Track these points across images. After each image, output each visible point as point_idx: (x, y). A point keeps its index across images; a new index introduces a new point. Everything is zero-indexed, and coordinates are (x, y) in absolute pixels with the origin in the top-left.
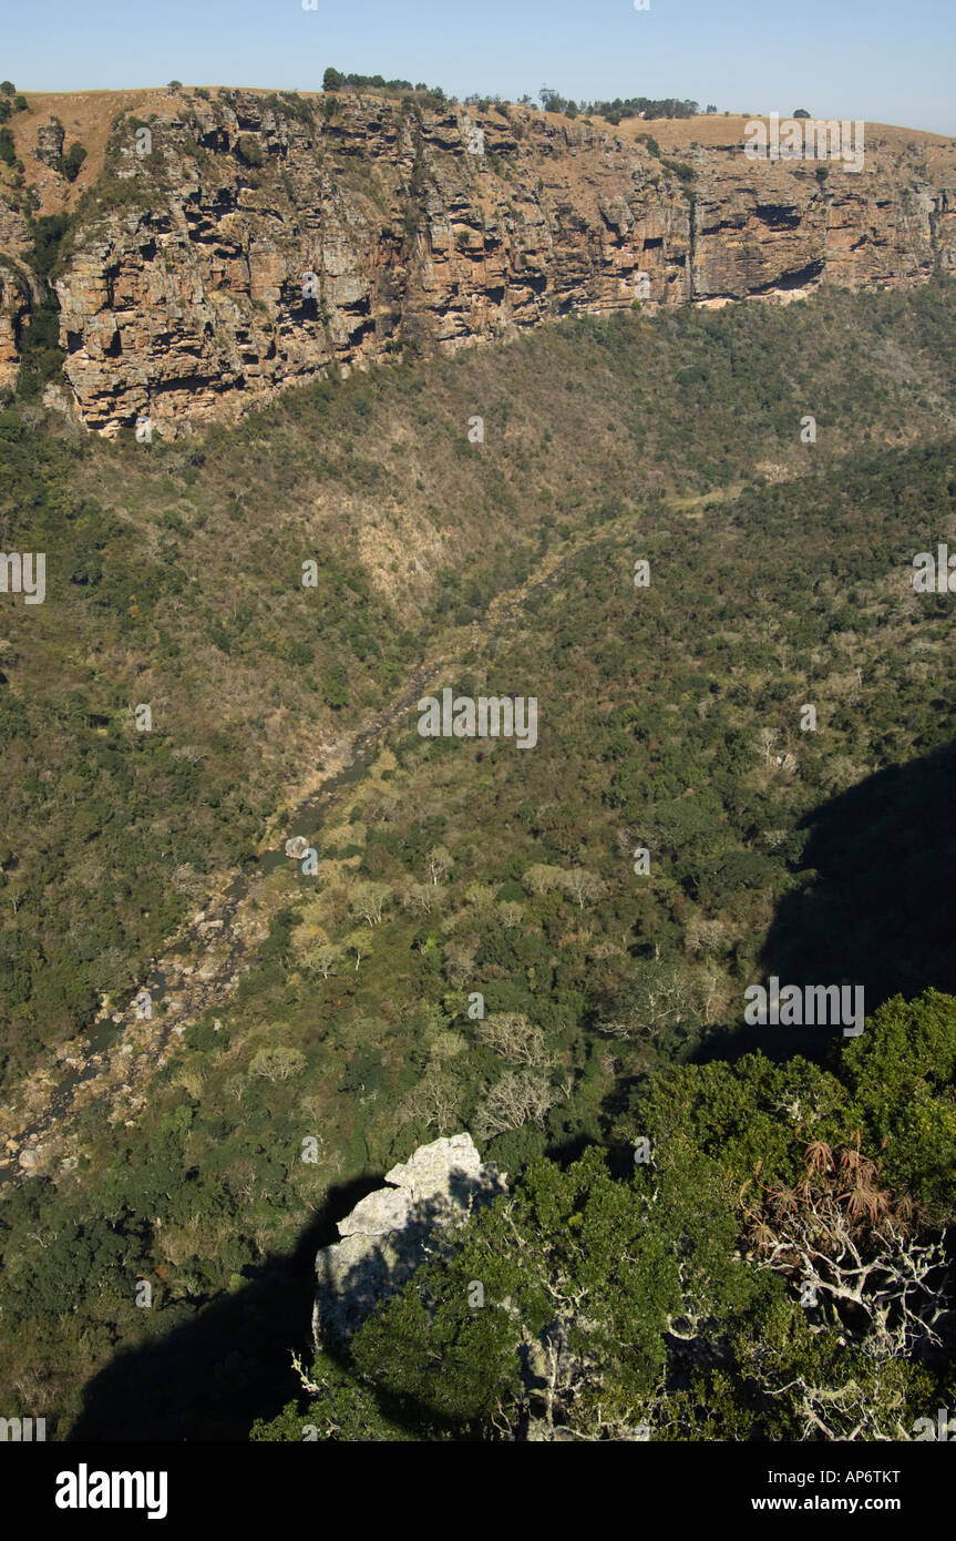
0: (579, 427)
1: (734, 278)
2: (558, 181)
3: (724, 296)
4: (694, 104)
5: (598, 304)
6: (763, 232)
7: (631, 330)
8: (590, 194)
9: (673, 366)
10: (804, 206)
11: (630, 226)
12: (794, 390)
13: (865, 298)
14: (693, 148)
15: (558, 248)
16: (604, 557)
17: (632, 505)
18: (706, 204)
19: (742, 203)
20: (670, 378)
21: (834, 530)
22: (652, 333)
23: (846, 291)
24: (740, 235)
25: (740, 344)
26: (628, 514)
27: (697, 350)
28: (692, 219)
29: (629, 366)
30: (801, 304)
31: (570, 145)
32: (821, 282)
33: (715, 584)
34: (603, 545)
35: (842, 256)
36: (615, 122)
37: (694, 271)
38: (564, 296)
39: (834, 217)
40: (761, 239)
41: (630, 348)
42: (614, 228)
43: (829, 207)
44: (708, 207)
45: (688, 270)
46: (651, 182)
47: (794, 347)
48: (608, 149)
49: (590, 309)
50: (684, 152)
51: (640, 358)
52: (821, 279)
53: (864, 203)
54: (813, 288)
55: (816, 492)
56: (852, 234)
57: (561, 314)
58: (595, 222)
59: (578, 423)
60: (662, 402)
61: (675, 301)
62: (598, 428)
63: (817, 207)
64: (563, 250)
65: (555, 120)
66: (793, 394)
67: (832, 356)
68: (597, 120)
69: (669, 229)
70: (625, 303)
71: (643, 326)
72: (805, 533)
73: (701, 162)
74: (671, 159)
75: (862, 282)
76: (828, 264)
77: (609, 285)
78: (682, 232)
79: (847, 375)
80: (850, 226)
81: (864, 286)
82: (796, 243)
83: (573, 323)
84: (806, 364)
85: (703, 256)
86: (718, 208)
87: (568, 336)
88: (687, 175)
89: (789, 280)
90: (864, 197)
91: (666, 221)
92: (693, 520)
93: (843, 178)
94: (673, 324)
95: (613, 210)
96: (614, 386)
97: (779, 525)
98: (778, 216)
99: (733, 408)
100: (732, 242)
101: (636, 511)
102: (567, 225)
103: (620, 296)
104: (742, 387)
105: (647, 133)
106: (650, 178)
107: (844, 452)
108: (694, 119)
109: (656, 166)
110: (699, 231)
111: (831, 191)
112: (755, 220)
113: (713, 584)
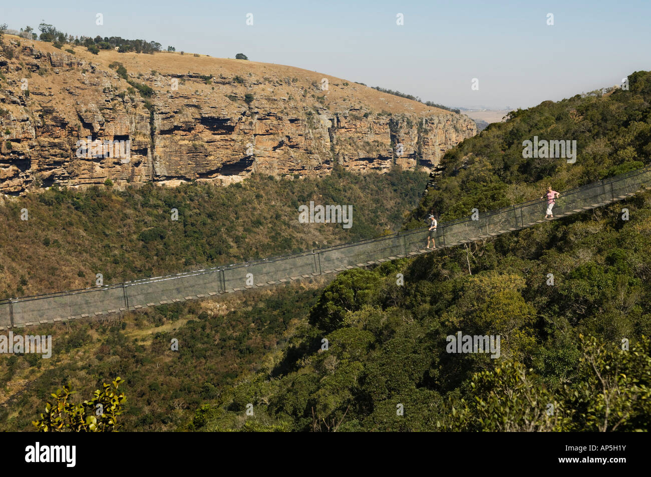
0: (53, 274)
1: (186, 166)
2: (43, 91)
3: (179, 178)
4: (157, 44)
5: (77, 180)
6: (207, 135)
7: (104, 200)
8: (70, 101)
9: (137, 228)
10: (236, 119)
11: (102, 125)
12: (231, 247)
13: (285, 184)
14: (153, 74)
15: (42, 138)
16: (61, 379)
17: (96, 336)
18: (162, 113)
19: (190, 115)
20: (135, 237)
21: (241, 351)
22: (121, 203)
23: (271, 178)
24: (190, 136)
25: (190, 213)
26: (91, 342)
27: (156, 216)
28: (151, 123)
29: (101, 227)
30: (238, 186)
31: (53, 65)
32: (253, 171)
33: (145, 397)
34: (63, 369)
35: (267, 154)
36: (95, 52)
37: (154, 159)
38: (47, 174)
39: (259, 128)
40: (206, 139)
41: (102, 214)
42: (89, 126)
43: (255, 121)
44: (164, 116)
45: (150, 159)
46: (119, 96)
47: (232, 217)
48: (84, 71)
49: (69, 184)
50: (147, 77)
51: (110, 221)
52: (253, 168)
53: (280, 119)
54: (248, 175)
55: (234, 323)
56: (273, 140)
57: (44, 186)
58: (73, 121)
59: (53, 271)
60: (127, 255)
61: (141, 180)
62: (70, 275)
63: (247, 120)
64: (45, 140)
65: (42, 47)
66: (231, 250)
67: (261, 223)
68: (80, 50)
69: (133, 129)
70: (100, 180)
71: (114, 197)
72: (222, 355)
73: (158, 85)
74: (136, 81)
75: (283, 172)
76: (257, 159)
77: (86, 167)
78: (144, 131)
79: (272, 237)
80: (271, 134)
81: (284, 175)
82: (232, 143)
83: (54, 194)
84: (241, 229)
85: (162, 149)
86: (171, 117)
87: (48, 203)
88: (147, 92)
89: (228, 168)
90: (279, 115)
91: (131, 123)
92: (142, 346)
93: (264, 102)
94: (138, 197)
95: (88, 113)
96: (87, 242)
97: (203, 349)
98: (218, 124)
99: (184, 260)
100: (184, 141)
101: (99, 340)
102: (49, 122)
103: (95, 175)
104: (192, 244)
105: (120, 61)
106: (117, 93)
107: (270, 293)
108: (156, 54)
109: (124, 85)
110: (157, 132)
111: (256, 110)
112: (200, 127)
113: (144, 397)
